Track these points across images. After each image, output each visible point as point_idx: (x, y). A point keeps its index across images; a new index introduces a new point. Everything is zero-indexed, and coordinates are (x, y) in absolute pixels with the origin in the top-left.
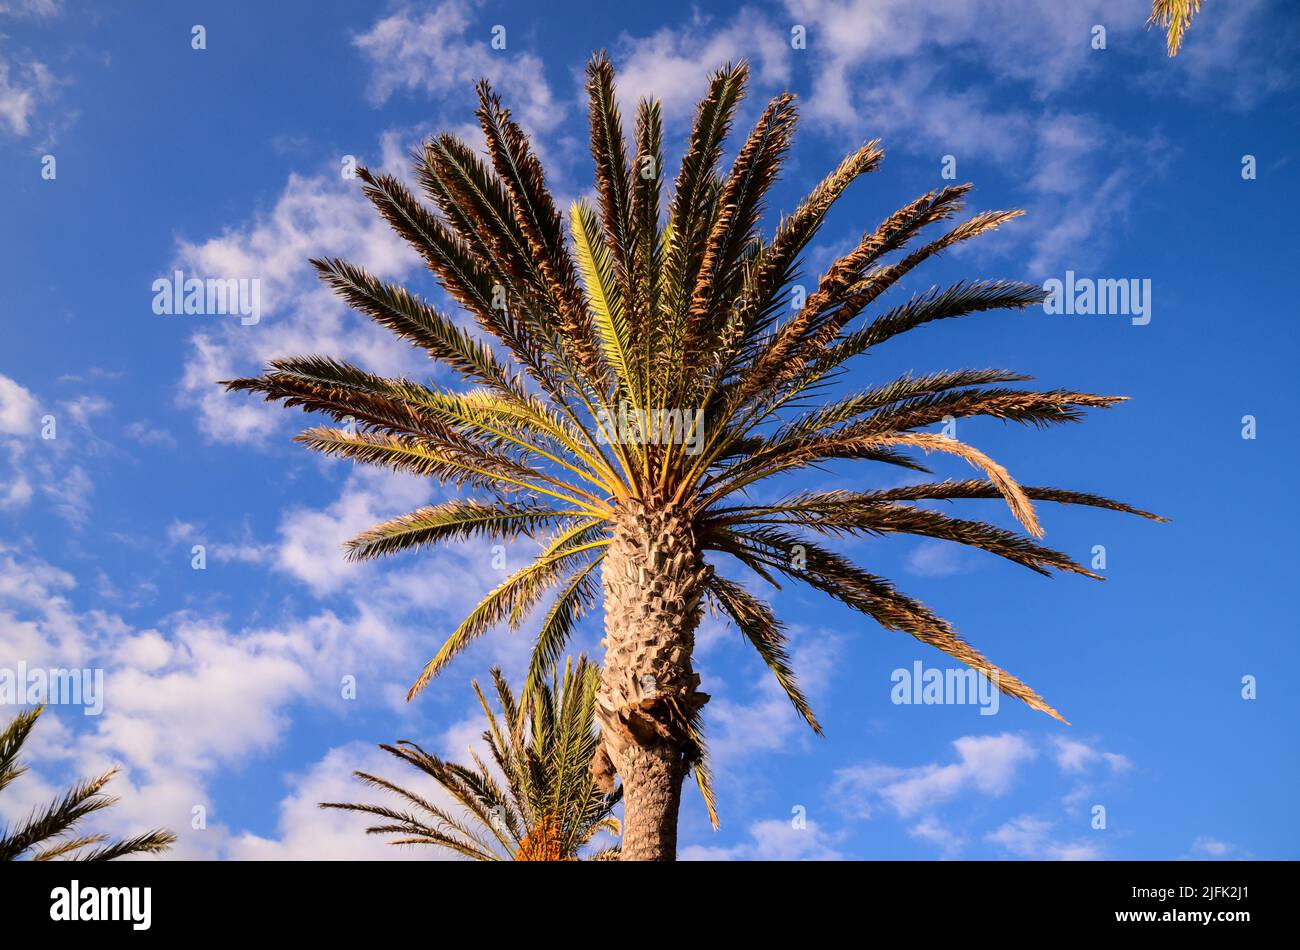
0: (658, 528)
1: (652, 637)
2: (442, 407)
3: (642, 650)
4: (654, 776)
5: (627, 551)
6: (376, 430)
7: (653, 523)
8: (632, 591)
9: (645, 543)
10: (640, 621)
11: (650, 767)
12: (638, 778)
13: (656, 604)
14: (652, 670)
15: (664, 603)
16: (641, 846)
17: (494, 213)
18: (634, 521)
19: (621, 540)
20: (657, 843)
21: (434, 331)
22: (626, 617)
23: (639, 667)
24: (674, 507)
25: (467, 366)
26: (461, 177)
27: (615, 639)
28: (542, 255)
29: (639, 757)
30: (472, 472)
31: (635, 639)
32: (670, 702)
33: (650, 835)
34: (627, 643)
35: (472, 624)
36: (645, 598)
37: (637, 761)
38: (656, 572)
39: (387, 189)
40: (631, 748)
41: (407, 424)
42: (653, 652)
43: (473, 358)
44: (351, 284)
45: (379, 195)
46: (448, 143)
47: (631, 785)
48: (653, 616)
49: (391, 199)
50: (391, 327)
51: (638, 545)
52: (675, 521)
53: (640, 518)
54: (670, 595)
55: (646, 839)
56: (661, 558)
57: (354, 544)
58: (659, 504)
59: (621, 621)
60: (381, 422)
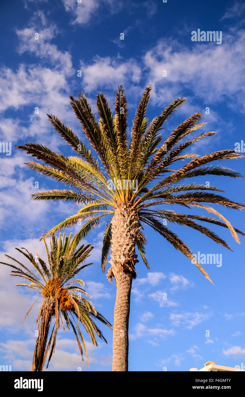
0: (129, 213)
1: (128, 243)
2: (71, 165)
3: (125, 246)
4: (127, 281)
5: (121, 217)
6: (55, 168)
7: (128, 211)
8: (122, 229)
9: (127, 217)
10: (124, 238)
11: (126, 278)
12: (122, 280)
13: (129, 234)
14: (128, 252)
15: (131, 234)
16: (123, 299)
18: (123, 209)
19: (120, 214)
20: (127, 299)
21: (76, 143)
22: (121, 236)
23: (124, 251)
24: (134, 208)
25: (83, 155)
26: (101, 106)
27: (118, 242)
29: (123, 275)
30: (75, 184)
31: (123, 243)
32: (131, 261)
33: (125, 296)
34: (121, 243)
36: (126, 232)
37: (122, 276)
38: (129, 225)
39: (76, 103)
40: (121, 272)
41: (65, 169)
42: (128, 248)
43: (85, 153)
44: (57, 123)
45: (74, 105)
46: (102, 96)
47: (120, 282)
48: (128, 237)
49: (77, 106)
50: (64, 139)
51: (124, 217)
52: (134, 212)
53: (125, 209)
54: (132, 232)
55: (124, 297)
56: (131, 222)
57: (33, 195)
58: (130, 206)
59: (119, 237)
60: (57, 166)
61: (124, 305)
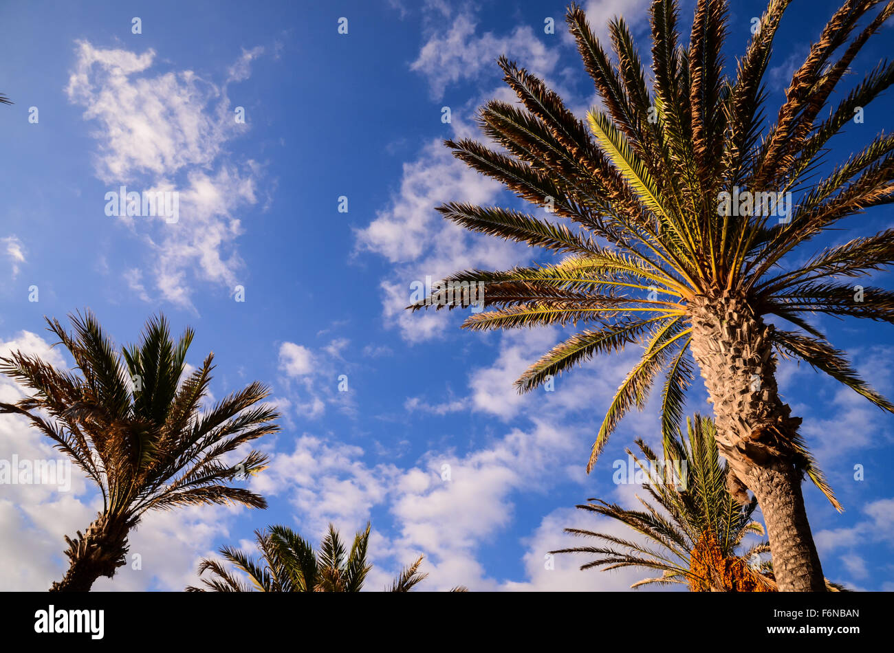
0: (722, 310)
1: (744, 387)
2: (547, 277)
3: (739, 398)
4: (777, 485)
5: (706, 333)
6: (510, 305)
7: (718, 308)
8: (719, 360)
9: (716, 322)
10: (731, 378)
11: (772, 479)
12: (766, 489)
13: (739, 363)
14: (751, 411)
15: (745, 361)
16: (783, 537)
17: (538, 138)
18: (703, 310)
19: (699, 326)
20: (796, 533)
21: (526, 227)
22: (720, 379)
23: (741, 411)
24: (729, 292)
25: (554, 244)
26: (509, 124)
27: (717, 395)
28: (579, 154)
29: (762, 474)
30: (580, 312)
31: (732, 392)
32: (772, 430)
33: (788, 529)
34: (727, 396)
35: (614, 412)
36: (729, 361)
37: (761, 478)
38: (731, 341)
39: (467, 148)
40: (754, 469)
41: (529, 295)
42: (748, 397)
43: (557, 237)
44: (465, 215)
45: (464, 154)
46: (494, 106)
47: (762, 496)
48: (740, 372)
49: (472, 154)
50: (498, 235)
51: (712, 326)
52: (733, 301)
53: (707, 307)
54: (747, 354)
55: (786, 532)
56: (732, 330)
57: (520, 383)
58: (718, 293)
59: (717, 382)
60: (513, 298)
61: (792, 553)
